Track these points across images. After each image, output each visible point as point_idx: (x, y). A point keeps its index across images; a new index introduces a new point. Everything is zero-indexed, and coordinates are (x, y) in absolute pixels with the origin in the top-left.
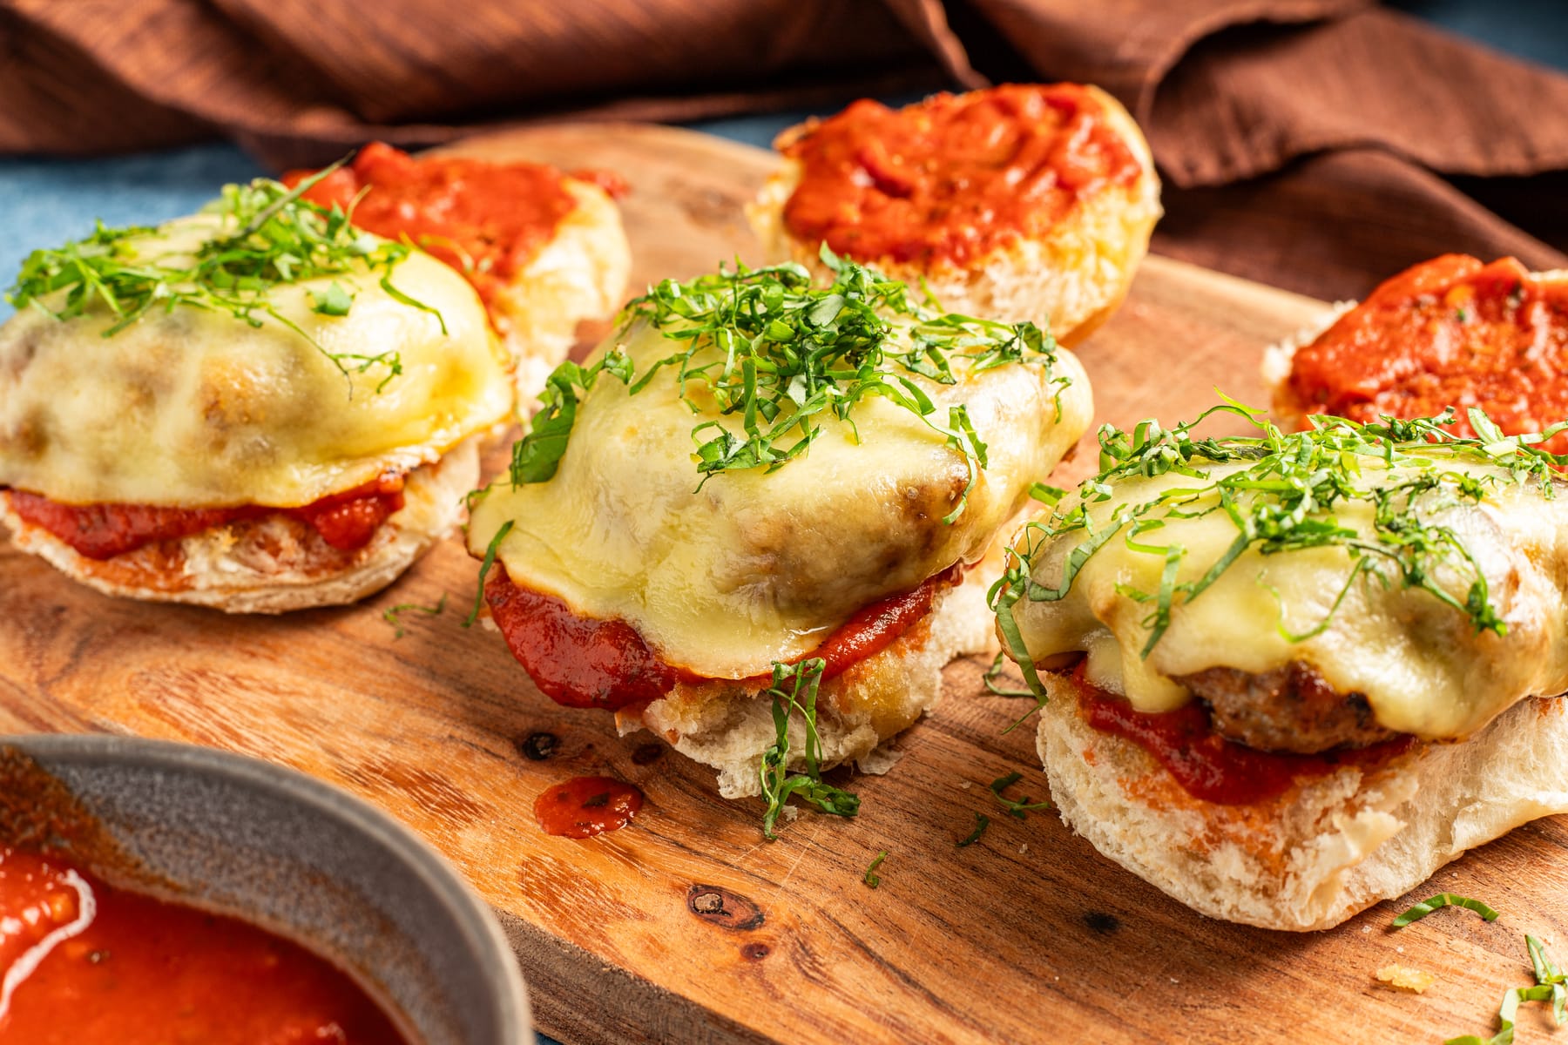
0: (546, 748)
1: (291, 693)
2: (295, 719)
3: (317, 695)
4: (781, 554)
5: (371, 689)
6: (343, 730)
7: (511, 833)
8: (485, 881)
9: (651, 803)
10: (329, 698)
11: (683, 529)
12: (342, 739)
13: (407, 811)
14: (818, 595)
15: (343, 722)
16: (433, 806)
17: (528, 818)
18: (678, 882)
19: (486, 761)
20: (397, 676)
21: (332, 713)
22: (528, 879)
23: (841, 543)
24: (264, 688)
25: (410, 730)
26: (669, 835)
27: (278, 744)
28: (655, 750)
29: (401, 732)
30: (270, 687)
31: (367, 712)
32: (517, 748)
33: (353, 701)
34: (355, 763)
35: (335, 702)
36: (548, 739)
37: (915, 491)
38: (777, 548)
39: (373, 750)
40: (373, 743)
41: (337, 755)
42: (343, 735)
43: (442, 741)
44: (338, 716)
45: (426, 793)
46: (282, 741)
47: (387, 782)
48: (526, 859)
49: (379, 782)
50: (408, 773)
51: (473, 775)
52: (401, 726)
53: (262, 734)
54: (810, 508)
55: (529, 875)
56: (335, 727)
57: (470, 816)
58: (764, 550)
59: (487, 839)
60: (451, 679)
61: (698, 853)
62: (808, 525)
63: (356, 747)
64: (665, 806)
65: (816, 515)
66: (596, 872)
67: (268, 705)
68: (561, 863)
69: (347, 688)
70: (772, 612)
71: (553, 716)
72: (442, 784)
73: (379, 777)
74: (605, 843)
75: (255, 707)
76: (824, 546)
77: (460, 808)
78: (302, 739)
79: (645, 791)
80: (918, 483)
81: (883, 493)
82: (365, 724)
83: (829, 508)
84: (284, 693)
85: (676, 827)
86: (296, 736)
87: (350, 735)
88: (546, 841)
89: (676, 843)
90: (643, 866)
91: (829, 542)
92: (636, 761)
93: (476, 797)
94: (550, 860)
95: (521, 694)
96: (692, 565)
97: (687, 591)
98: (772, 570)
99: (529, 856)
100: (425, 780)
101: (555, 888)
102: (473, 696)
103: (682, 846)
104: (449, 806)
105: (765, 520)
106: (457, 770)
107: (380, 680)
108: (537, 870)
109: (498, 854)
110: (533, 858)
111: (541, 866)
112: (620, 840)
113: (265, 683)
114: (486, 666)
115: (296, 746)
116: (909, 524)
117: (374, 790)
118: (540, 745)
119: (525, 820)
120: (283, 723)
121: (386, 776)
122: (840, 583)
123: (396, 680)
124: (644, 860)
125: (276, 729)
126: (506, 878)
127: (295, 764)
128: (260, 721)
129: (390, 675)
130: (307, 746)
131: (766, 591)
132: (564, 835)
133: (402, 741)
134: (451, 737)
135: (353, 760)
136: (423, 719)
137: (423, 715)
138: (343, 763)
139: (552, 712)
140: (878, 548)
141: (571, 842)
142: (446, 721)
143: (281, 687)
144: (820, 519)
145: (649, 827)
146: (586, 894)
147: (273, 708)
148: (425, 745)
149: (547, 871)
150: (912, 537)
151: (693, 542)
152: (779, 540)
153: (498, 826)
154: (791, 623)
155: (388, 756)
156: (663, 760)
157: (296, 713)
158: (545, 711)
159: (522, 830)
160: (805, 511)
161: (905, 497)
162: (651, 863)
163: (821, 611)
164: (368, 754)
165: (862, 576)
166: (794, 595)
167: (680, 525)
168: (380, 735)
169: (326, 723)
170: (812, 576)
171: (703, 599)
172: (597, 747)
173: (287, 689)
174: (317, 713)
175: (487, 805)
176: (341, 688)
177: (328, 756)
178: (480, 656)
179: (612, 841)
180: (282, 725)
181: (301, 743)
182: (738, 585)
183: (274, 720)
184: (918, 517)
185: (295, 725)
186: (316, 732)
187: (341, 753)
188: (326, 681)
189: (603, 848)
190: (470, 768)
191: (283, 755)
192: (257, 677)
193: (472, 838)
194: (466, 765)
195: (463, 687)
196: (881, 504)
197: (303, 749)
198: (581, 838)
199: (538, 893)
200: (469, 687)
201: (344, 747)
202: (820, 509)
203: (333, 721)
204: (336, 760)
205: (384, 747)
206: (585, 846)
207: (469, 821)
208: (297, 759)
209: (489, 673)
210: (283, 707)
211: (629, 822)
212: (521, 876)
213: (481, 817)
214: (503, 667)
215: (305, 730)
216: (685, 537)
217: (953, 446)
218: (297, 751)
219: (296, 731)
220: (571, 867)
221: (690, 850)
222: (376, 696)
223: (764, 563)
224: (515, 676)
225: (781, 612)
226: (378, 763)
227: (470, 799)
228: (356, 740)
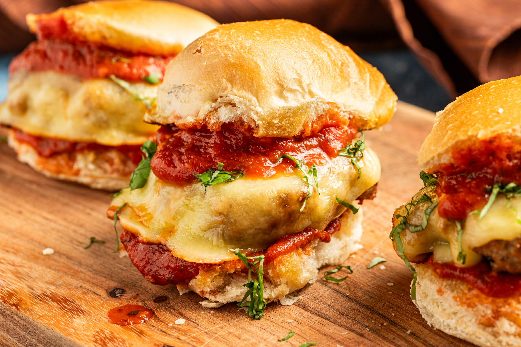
0: (119, 293)
1: (20, 266)
2: (19, 275)
3: (30, 268)
4: (227, 216)
5: (53, 267)
6: (37, 280)
7: (95, 321)
8: (80, 336)
9: (156, 316)
10: (35, 270)
11: (191, 206)
12: (36, 284)
13: (55, 310)
14: (241, 235)
15: (38, 278)
16: (66, 309)
17: (104, 317)
18: (157, 343)
19: (93, 296)
20: (65, 264)
21: (34, 274)
22: (97, 337)
23: (252, 214)
24: (9, 263)
25: (65, 283)
26: (159, 327)
27: (10, 283)
28: (164, 298)
29: (61, 283)
30: (11, 263)
31: (49, 275)
32: (107, 293)
33: (44, 271)
34: (39, 292)
35: (37, 271)
36: (121, 291)
37: (284, 195)
38: (225, 213)
39: (48, 289)
40: (48, 286)
41: (32, 289)
42: (37, 283)
43: (77, 288)
44: (37, 276)
45: (65, 305)
46: (11, 282)
47: (50, 300)
48: (98, 330)
49: (47, 300)
50: (60, 297)
51: (86, 300)
52: (61, 281)
53: (4, 279)
54: (240, 198)
55: (97, 335)
56: (34, 280)
57: (80, 314)
58: (220, 214)
59: (85, 322)
60: (88, 266)
61: (169, 335)
62: (238, 205)
63: (41, 287)
64: (161, 318)
65: (242, 201)
66: (125, 337)
67: (9, 269)
68: (112, 333)
69: (43, 266)
70: (221, 240)
71: (126, 283)
72: (72, 302)
73: (47, 298)
74: (132, 328)
75: (3, 270)
76: (245, 214)
77: (77, 311)
78: (19, 282)
79: (155, 312)
80: (286, 193)
81: (272, 195)
82: (47, 279)
83: (248, 199)
84: (17, 266)
85: (164, 325)
86: (17, 281)
87: (39, 283)
88: (108, 325)
89: (162, 330)
90: (145, 337)
91: (247, 213)
92: (155, 301)
93: (85, 308)
94: (108, 331)
95: (115, 274)
96: (193, 221)
97: (189, 231)
98: (223, 222)
99: (100, 329)
100: (66, 300)
101: (107, 341)
102: (95, 273)
103: (164, 332)
104: (73, 310)
105: (221, 201)
106: (80, 298)
107: (58, 264)
108: (101, 334)
109: (87, 328)
110: (101, 330)
111: (104, 333)
112: (139, 328)
113: (10, 262)
114: (104, 263)
115: (17, 285)
116: (281, 209)
117: (44, 302)
118: (117, 292)
119: (102, 318)
120: (13, 276)
121: (50, 298)
122: (251, 231)
123: (64, 265)
124: (146, 335)
125: (10, 278)
126: (88, 336)
127: (14, 291)
128: (4, 275)
129: (63, 263)
130: (21, 285)
131: (220, 232)
132: (116, 324)
133: (60, 286)
134: (81, 287)
135: (38, 291)
136: (71, 279)
137: (72, 278)
138: (34, 292)
139: (126, 282)
140: (267, 218)
141: (119, 327)
142: (81, 281)
143: (16, 264)
144: (243, 203)
145: (152, 324)
146: (119, 344)
147: (11, 271)
148: (69, 288)
149: (105, 335)
150: (282, 215)
151: (194, 211)
152: (226, 210)
153: (91, 319)
154: (229, 246)
155: (53, 291)
156: (167, 302)
157: (20, 273)
158: (123, 281)
159: (100, 321)
160: (238, 199)
161: (280, 197)
162: (149, 336)
163: (243, 243)
164: (45, 290)
165: (261, 229)
166: (231, 234)
167: (190, 204)
168: (53, 284)
169: (31, 277)
170: (239, 227)
171: (195, 234)
172: (141, 295)
173: (18, 265)
174: (29, 274)
175: (88, 311)
176: (41, 266)
177: (29, 289)
178: (102, 259)
179: (136, 328)
180: (13, 277)
181: (19, 284)
182: (209, 229)
183: (10, 275)
184: (285, 207)
185: (18, 277)
186: (26, 280)
187: (34, 288)
188: (35, 263)
189: (131, 330)
190: (85, 298)
191: (10, 287)
192: (7, 259)
193: (79, 322)
194: (84, 297)
195: (91, 270)
196: (270, 199)
197: (19, 286)
198: (122, 325)
199: (99, 342)
200: (94, 270)
201: (36, 286)
202: (244, 199)
203: (34, 277)
204: (31, 291)
205: (52, 288)
206: (124, 328)
207: (79, 316)
208: (16, 289)
209: (104, 266)
210: (15, 271)
211: (145, 321)
212: (94, 336)
213: (84, 315)
214: (110, 264)
215: (22, 279)
216: (192, 210)
217: (305, 180)
218: (16, 286)
219: (17, 279)
220: (116, 334)
221: (166, 333)
222: (55, 270)
223: (219, 219)
224: (114, 268)
225: (225, 241)
226: (48, 293)
227: (82, 309)
228: (41, 285)
